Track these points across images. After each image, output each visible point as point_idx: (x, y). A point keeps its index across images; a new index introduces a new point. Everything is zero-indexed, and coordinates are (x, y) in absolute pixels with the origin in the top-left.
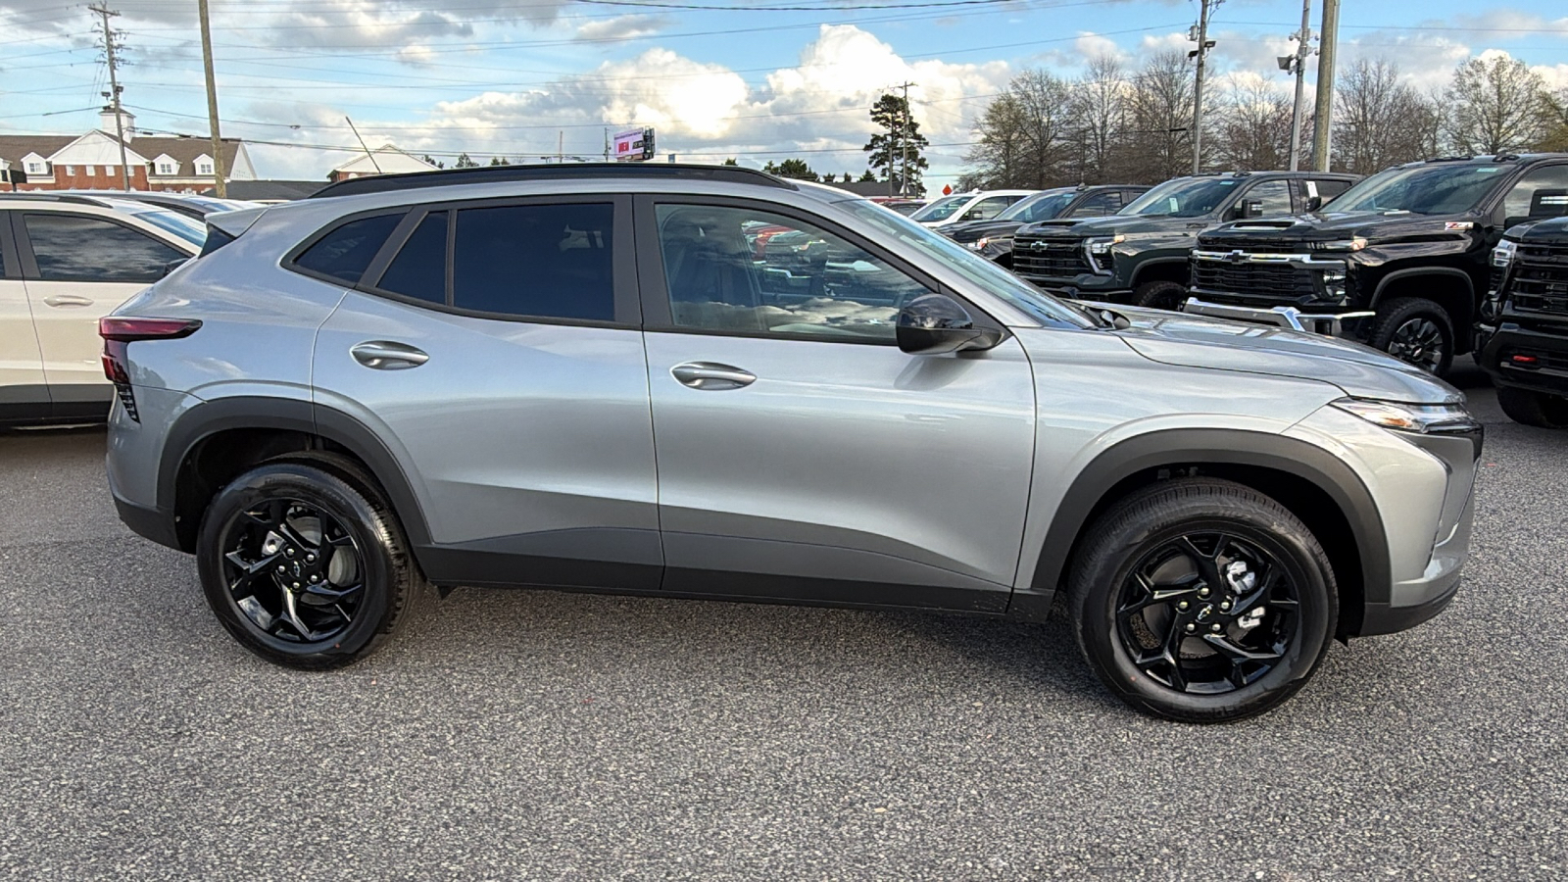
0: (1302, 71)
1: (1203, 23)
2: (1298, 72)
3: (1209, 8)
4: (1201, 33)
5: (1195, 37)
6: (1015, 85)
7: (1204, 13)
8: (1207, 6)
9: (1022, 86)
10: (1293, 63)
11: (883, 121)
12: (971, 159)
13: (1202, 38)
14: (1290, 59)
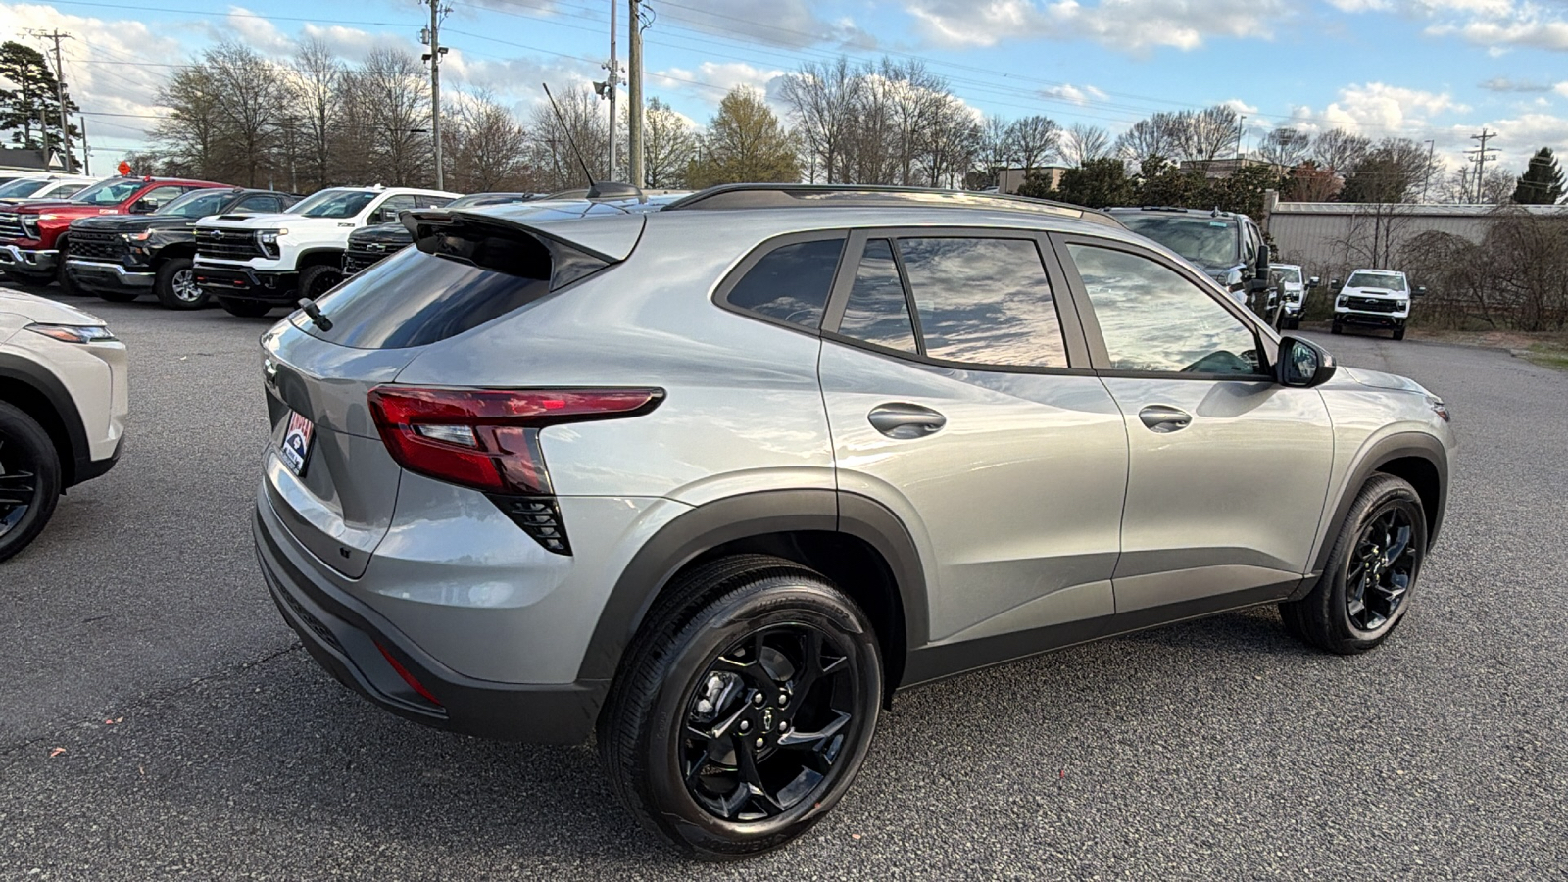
0: (615, 98)
1: (434, 28)
2: (610, 98)
3: (438, 14)
4: (433, 37)
5: (427, 40)
6: (211, 59)
7: (434, 18)
8: (436, 12)
9: (220, 59)
10: (606, 89)
11: (11, 73)
12: (157, 135)
13: (434, 44)
14: (604, 85)
